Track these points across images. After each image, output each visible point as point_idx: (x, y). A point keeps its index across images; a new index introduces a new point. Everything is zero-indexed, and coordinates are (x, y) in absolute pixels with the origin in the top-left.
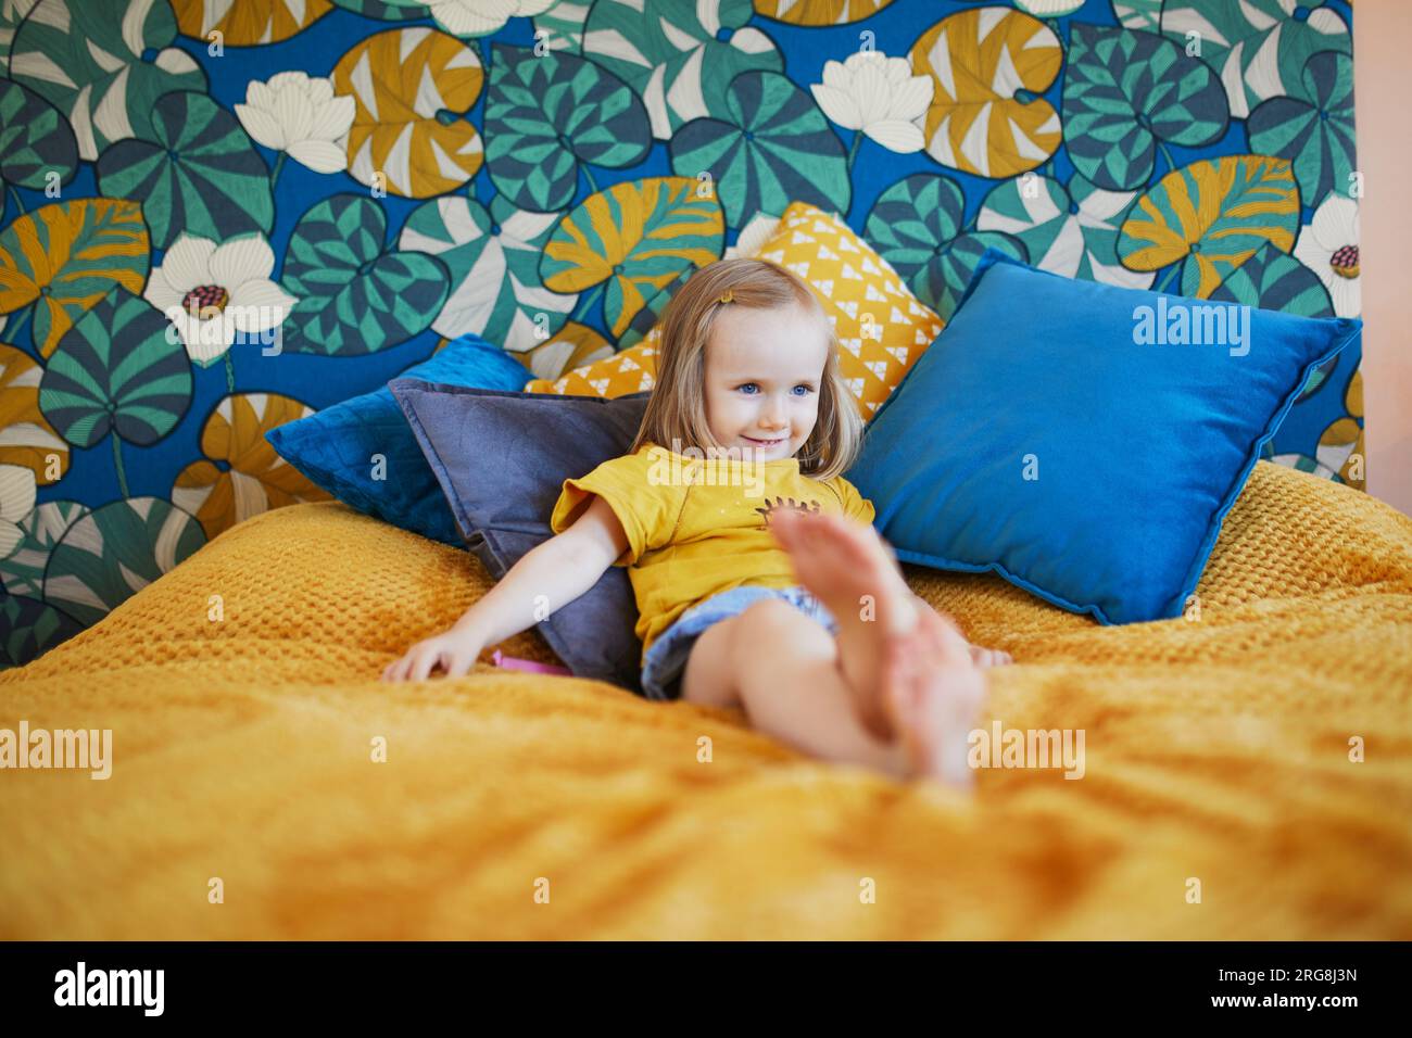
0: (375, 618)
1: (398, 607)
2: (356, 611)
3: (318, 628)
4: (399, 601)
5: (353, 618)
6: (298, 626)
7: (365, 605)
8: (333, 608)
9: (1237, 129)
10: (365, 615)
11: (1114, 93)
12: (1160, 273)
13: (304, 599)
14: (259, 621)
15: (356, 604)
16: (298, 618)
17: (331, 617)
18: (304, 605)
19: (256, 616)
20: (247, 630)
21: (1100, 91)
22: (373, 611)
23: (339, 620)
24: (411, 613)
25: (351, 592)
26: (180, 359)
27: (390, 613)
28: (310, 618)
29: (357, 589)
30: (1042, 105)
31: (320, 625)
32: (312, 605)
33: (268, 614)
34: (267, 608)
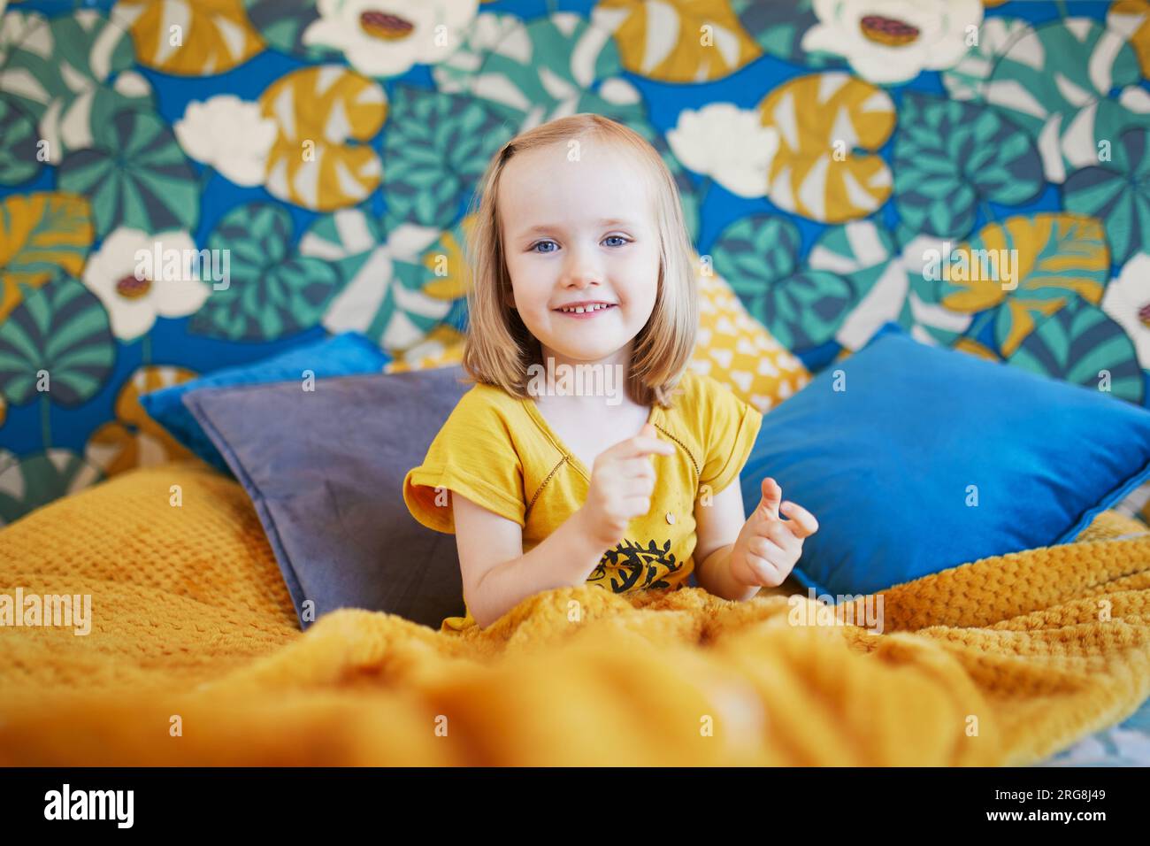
0: (191, 567)
1: (214, 557)
2: (175, 559)
3: (140, 573)
4: (216, 552)
5: (172, 565)
6: (122, 570)
7: (185, 553)
8: (156, 555)
9: (1052, 194)
10: (183, 563)
11: (941, 153)
12: (976, 316)
13: (131, 546)
14: (89, 563)
15: (176, 553)
16: (122, 562)
17: (152, 563)
18: (130, 551)
19: (87, 559)
20: (77, 571)
21: (928, 151)
22: (191, 560)
23: (159, 566)
24: (224, 565)
25: (172, 540)
26: (106, 336)
27: (206, 562)
28: (134, 563)
29: (181, 537)
30: (875, 161)
31: (142, 569)
32: (138, 551)
33: (99, 558)
34: (98, 553)
